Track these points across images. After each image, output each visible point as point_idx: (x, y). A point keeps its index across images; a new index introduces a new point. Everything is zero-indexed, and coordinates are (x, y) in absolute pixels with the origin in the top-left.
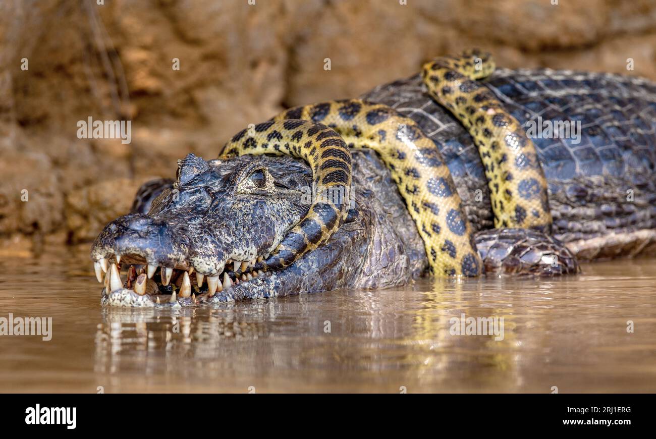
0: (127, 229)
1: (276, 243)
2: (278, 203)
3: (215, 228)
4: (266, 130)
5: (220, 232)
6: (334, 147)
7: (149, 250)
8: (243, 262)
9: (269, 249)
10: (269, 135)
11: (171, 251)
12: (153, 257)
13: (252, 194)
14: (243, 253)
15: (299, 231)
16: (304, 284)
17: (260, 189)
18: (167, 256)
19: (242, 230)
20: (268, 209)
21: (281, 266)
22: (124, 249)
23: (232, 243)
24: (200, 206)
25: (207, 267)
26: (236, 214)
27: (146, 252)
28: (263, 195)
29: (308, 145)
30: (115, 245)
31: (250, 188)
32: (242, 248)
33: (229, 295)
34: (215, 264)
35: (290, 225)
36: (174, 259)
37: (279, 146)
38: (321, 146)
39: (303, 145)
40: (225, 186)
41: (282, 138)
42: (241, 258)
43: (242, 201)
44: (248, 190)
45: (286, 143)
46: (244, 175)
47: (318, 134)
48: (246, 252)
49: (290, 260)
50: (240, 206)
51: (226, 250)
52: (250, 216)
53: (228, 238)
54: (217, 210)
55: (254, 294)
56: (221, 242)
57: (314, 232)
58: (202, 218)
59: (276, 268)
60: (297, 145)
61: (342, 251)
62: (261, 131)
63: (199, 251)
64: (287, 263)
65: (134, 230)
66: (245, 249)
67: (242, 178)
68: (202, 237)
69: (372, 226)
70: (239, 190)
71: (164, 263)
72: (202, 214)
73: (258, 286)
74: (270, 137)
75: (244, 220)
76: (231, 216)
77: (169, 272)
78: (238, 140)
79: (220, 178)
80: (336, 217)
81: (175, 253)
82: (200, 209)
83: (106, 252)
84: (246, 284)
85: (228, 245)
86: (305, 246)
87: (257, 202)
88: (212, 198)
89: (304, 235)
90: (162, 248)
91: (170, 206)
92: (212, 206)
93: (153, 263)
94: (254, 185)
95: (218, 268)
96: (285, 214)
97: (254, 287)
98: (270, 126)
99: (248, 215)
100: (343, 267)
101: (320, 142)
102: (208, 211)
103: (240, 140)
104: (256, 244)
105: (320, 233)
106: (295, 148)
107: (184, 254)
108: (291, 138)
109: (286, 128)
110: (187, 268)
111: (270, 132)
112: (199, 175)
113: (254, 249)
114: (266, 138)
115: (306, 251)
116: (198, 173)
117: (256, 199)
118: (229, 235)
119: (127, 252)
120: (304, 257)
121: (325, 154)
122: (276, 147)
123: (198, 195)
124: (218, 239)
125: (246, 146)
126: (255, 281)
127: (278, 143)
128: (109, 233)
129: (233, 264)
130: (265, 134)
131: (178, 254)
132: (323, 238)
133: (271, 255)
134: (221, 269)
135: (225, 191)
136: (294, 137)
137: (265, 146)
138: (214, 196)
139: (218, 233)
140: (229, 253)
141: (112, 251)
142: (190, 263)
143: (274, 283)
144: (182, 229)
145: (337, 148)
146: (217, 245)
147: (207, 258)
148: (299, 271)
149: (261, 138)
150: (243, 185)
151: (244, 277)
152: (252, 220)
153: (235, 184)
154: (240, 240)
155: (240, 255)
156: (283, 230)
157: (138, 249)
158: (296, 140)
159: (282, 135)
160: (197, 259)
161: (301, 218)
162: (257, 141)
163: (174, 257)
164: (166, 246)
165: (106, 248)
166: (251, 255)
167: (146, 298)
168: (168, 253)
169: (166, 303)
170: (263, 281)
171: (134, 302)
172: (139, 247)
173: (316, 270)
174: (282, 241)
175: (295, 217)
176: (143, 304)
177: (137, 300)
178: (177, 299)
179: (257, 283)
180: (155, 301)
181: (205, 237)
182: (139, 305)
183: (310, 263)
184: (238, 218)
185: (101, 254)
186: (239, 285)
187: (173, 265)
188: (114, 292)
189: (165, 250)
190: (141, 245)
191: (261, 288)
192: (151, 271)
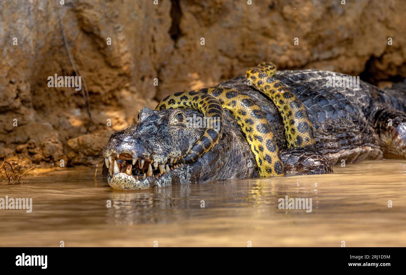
0: (122, 141)
1: (189, 149)
2: (190, 130)
3: (162, 141)
4: (180, 95)
5: (164, 143)
6: (215, 103)
7: (133, 151)
8: (175, 158)
9: (187, 152)
10: (181, 98)
11: (144, 152)
12: (135, 154)
13: (177, 125)
14: (175, 153)
15: (200, 143)
16: (202, 170)
17: (180, 122)
18: (142, 154)
19: (174, 142)
20: (185, 133)
21: (192, 161)
22: (121, 150)
23: (170, 148)
24: (152, 131)
25: (160, 160)
26: (170, 135)
27: (132, 152)
28: (182, 126)
29: (201, 103)
30: (117, 149)
31: (176, 122)
32: (175, 151)
33: (169, 176)
34: (163, 158)
35: (196, 140)
36: (146, 155)
37: (186, 103)
38: (208, 103)
39: (199, 103)
40: (164, 122)
41: (188, 99)
42: (174, 156)
43: (173, 128)
44: (175, 123)
45: (190, 101)
46: (173, 116)
47: (207, 98)
48: (177, 153)
49: (196, 158)
50: (172, 131)
51: (168, 152)
52: (177, 136)
53: (168, 146)
54: (161, 133)
55: (180, 175)
56: (165, 148)
57: (207, 143)
58: (155, 137)
59: (190, 162)
60: (196, 103)
61: (219, 154)
62: (177, 96)
63: (156, 152)
64: (194, 159)
65: (125, 141)
66: (176, 152)
67: (172, 118)
68: (156, 146)
69: (232, 142)
70: (171, 123)
71: (141, 157)
72: (154, 135)
73: (181, 171)
74: (182, 99)
75: (174, 138)
76: (168, 136)
77: (143, 162)
78: (166, 100)
79: (160, 118)
80: (217, 136)
81: (146, 153)
82: (152, 132)
83: (112, 153)
84: (176, 170)
85: (168, 149)
86: (203, 150)
87: (180, 129)
88: (158, 127)
89: (203, 145)
90: (140, 150)
91: (137, 132)
92: (159, 131)
93: (135, 158)
94: (177, 121)
95: (164, 161)
96: (193, 135)
97: (180, 172)
98: (182, 94)
99: (176, 135)
100: (220, 162)
101: (207, 101)
102: (157, 134)
103: (167, 100)
104: (181, 149)
105: (210, 144)
106: (194, 104)
107: (150, 153)
108: (192, 99)
109: (190, 95)
110: (150, 161)
111: (182, 96)
112: (150, 117)
113: (180, 152)
114: (179, 99)
115: (203, 153)
116: (149, 116)
117: (179, 127)
118: (168, 145)
119: (123, 152)
120: (202, 157)
121: (210, 106)
122: (185, 103)
123: (151, 126)
124: (164, 147)
125: (169, 103)
126: (180, 169)
127: (185, 101)
128: (113, 143)
129: (170, 159)
130: (179, 97)
131: (147, 153)
132: (211, 146)
133: (187, 155)
134: (166, 161)
135: (164, 124)
136: (194, 99)
137: (179, 103)
138: (159, 126)
139: (163, 144)
140: (169, 154)
141: (115, 152)
142: (152, 158)
143: (189, 169)
144: (147, 141)
145: (216, 104)
146: (164, 149)
147: (159, 156)
148: (200, 164)
149: (177, 99)
150: (172, 121)
151: (175, 167)
152: (178, 138)
153: (168, 120)
154: (174, 147)
155: (174, 154)
156: (192, 143)
157: (128, 151)
158: (195, 100)
159: (188, 97)
160: (155, 156)
161: (201, 137)
162: (175, 100)
163: (145, 154)
164: (141, 149)
165: (112, 150)
166: (179, 155)
167: (132, 177)
168: (142, 152)
169: (141, 180)
170: (184, 169)
171: (126, 179)
172: (129, 150)
173: (208, 163)
174: (192, 149)
175: (197, 136)
176: (130, 180)
177: (127, 178)
178: (146, 177)
179: (181, 170)
180: (136, 178)
181: (158, 145)
182: (129, 180)
183: (205, 160)
184: (172, 137)
185: (109, 153)
186: (173, 171)
187: (145, 159)
188: (115, 174)
189: (141, 151)
190: (129, 149)
191: (183, 172)
192: (134, 162)
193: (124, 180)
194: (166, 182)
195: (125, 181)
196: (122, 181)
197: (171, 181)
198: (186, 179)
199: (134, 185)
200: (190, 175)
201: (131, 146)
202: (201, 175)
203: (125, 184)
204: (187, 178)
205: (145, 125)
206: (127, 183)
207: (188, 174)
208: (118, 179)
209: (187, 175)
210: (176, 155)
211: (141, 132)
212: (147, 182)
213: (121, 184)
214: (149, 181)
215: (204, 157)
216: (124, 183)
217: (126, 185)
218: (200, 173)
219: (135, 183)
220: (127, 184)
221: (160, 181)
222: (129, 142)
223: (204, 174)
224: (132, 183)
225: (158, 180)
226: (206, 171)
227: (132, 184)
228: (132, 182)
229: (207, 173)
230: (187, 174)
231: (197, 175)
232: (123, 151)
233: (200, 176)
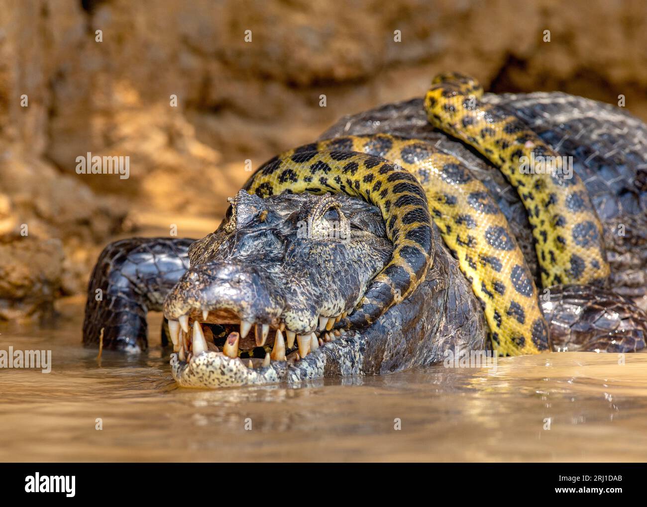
0: (214, 278)
1: (361, 295)
2: (358, 247)
3: (300, 277)
4: (308, 160)
5: (306, 282)
6: (406, 181)
7: (244, 304)
8: (331, 317)
9: (355, 302)
10: (312, 167)
11: (268, 305)
12: (249, 312)
14: (331, 306)
15: (384, 280)
16: (389, 345)
18: (265, 310)
19: (327, 279)
20: (348, 254)
21: (365, 323)
22: (214, 302)
23: (321, 294)
24: (271, 252)
25: (301, 323)
26: (316, 260)
27: (240, 306)
29: (369, 179)
30: (202, 298)
32: (331, 301)
33: (318, 359)
34: (308, 319)
35: (373, 273)
36: (273, 314)
37: (326, 179)
38: (389, 180)
39: (361, 178)
41: (329, 170)
42: (330, 313)
43: (320, 245)
45: (335, 176)
46: (317, 213)
47: (380, 166)
48: (335, 305)
49: (375, 315)
50: (319, 250)
51: (317, 303)
52: (331, 263)
53: (316, 289)
54: (294, 256)
55: (340, 357)
56: (310, 294)
57: (402, 281)
58: (281, 266)
59: (360, 326)
60: (353, 179)
61: (423, 305)
62: (302, 162)
63: (291, 304)
64: (371, 320)
65: (222, 280)
66: (335, 302)
67: (316, 218)
68: (290, 288)
69: (447, 276)
71: (262, 319)
72: (278, 261)
73: (343, 347)
74: (314, 169)
75: (325, 267)
76: (312, 263)
77: (266, 329)
78: (271, 172)
79: (282, 218)
80: (425, 264)
81: (273, 306)
82: (272, 255)
83: (189, 307)
84: (329, 346)
85: (318, 297)
86: (392, 298)
87: (336, 246)
88: (284, 242)
89: (391, 284)
90: (260, 300)
91: (234, 253)
92: (288, 251)
93: (248, 320)
95: (311, 325)
96: (367, 259)
97: (339, 349)
98: (313, 156)
99: (329, 261)
100: (425, 325)
101: (385, 176)
102: (284, 257)
103: (273, 173)
104: (344, 296)
105: (409, 283)
106: (348, 182)
107: (281, 307)
108: (342, 170)
109: (334, 159)
110: (276, 326)
111: (313, 164)
112: (258, 216)
113: (342, 303)
114: (308, 170)
115: (392, 304)
116: (257, 213)
117: (334, 242)
118: (315, 285)
119: (218, 306)
120: (387, 313)
121: (396, 189)
122: (322, 181)
123: (265, 239)
124: (307, 291)
125: (282, 179)
126: (339, 342)
127: (325, 176)
128: (190, 284)
130: (307, 165)
131: (276, 308)
132: (410, 289)
133: (355, 310)
136: (346, 169)
137: (309, 179)
138: (285, 240)
139: (304, 284)
140: (320, 307)
141: (197, 305)
142: (283, 319)
143: (358, 343)
146: (308, 296)
147: (300, 313)
148: (382, 329)
149: (302, 170)
151: (328, 337)
152: (334, 268)
154: (328, 292)
155: (329, 309)
156: (367, 279)
157: (231, 302)
159: (330, 166)
160: (290, 314)
161: (385, 265)
162: (297, 173)
163: (272, 311)
164: (262, 298)
165: (190, 301)
166: (340, 309)
167: (238, 362)
168: (265, 306)
169: (259, 369)
170: (347, 341)
171: (224, 367)
172: (232, 300)
173: (400, 327)
174: (366, 293)
175: (378, 263)
176: (235, 369)
177: (228, 365)
178: (271, 363)
179: (341, 344)
180: (247, 366)
181: (293, 288)
182: (231, 371)
183: (394, 320)
184: (319, 265)
185: (182, 309)
186: (323, 346)
187: (271, 321)
188: (197, 356)
189: (262, 302)
190: (234, 297)
191: (346, 350)
192: (245, 328)
193: (219, 371)
194: (313, 376)
195: (223, 373)
196: (213, 372)
197: (322, 371)
198: (352, 366)
199: (245, 382)
200: (362, 357)
201: (239, 292)
202: (386, 356)
203: (221, 380)
204: (356, 364)
205: (250, 236)
206: (225, 377)
207: (357, 355)
208: (204, 368)
209: (355, 357)
210: (334, 311)
211: (242, 253)
212: (272, 374)
213: (210, 380)
214: (278, 373)
215: (392, 312)
216: (220, 376)
217: (222, 382)
218: (383, 352)
219: (246, 378)
220: (227, 380)
221: (298, 372)
222: (232, 281)
223: (392, 355)
224: (240, 377)
225: (294, 370)
226: (395, 347)
227: (240, 381)
228: (238, 375)
229: (399, 353)
230: (354, 355)
231: (376, 358)
232: (218, 302)
233: (383, 359)
